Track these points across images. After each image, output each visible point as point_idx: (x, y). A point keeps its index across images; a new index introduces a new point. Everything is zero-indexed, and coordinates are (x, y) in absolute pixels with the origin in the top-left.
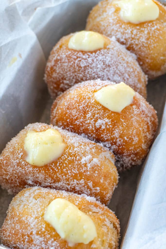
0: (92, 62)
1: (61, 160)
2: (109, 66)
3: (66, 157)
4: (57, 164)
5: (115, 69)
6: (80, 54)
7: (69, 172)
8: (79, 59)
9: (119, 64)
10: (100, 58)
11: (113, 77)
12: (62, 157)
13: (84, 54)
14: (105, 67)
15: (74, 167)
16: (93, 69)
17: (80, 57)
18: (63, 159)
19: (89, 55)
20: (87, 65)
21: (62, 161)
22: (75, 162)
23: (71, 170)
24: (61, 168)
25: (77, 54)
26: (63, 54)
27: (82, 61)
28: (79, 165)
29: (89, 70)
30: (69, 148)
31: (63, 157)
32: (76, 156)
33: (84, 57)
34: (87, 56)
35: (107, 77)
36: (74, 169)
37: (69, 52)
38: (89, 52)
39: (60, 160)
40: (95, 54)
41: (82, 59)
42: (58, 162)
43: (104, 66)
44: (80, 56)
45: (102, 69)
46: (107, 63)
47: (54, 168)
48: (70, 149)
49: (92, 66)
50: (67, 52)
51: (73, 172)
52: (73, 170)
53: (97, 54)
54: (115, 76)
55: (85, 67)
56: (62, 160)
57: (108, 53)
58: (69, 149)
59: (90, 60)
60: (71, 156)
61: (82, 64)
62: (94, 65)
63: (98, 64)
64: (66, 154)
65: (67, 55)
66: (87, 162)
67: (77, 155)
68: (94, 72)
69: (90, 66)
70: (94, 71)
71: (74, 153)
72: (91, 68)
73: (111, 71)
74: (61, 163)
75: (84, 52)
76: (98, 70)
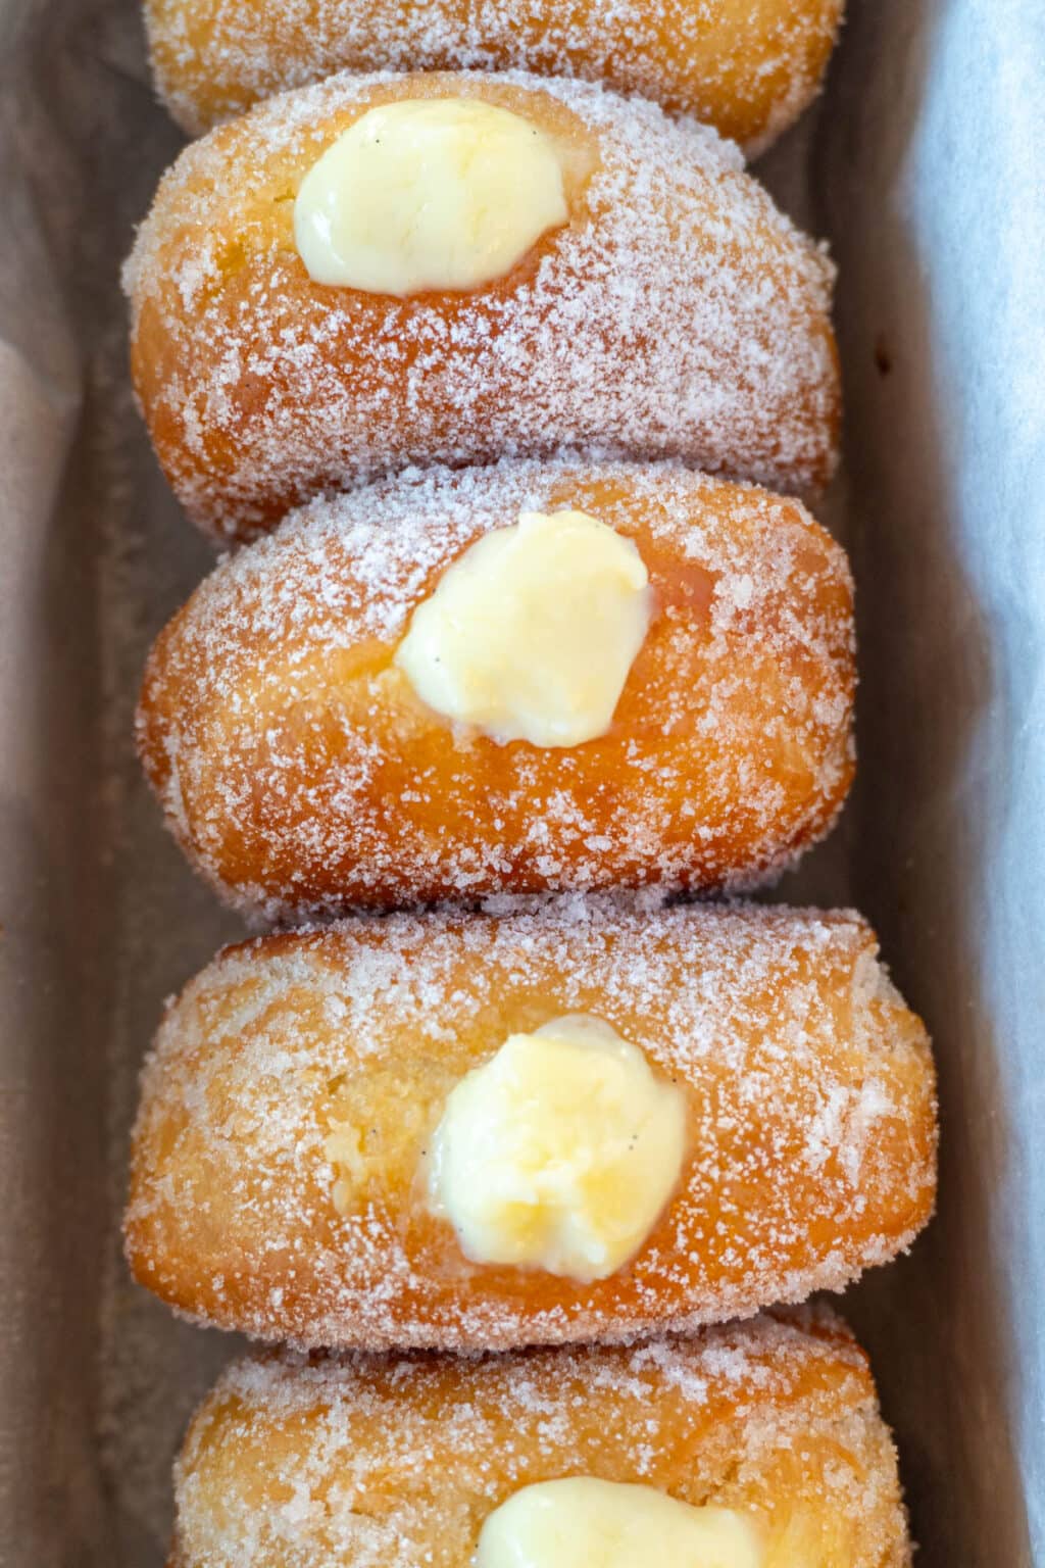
0: (527, 358)
1: (693, 1204)
2: (641, 341)
3: (715, 1173)
4: (675, 1239)
5: (685, 346)
6: (428, 323)
7: (753, 1254)
8: (427, 362)
9: (694, 294)
10: (573, 308)
11: (681, 404)
12: (690, 1189)
13: (451, 317)
14: (618, 364)
15: (774, 1213)
16: (543, 400)
17: (428, 346)
18: (702, 1195)
19: (491, 314)
20: (494, 388)
21: (701, 1211)
22: (773, 1180)
23: (766, 1239)
24: (705, 1258)
25: (401, 323)
26: (288, 334)
27: (450, 364)
28: (796, 1183)
29: (512, 416)
30: (706, 1103)
31: (698, 1184)
32: (763, 1137)
33: (459, 334)
34: (483, 326)
35: (646, 420)
36: (778, 1227)
37: (336, 320)
38: (488, 287)
39: (685, 1213)
40: (532, 288)
41: (449, 357)
42: (676, 1225)
43: (612, 363)
44: (427, 332)
45: (601, 385)
46: (624, 328)
47: (663, 1271)
48: (715, 1106)
49: (532, 383)
50: (319, 319)
51: (778, 1247)
52: (773, 1232)
53: (547, 288)
54: (692, 391)
55: (483, 403)
56: (698, 1205)
57: (610, 246)
58: (708, 1110)
59: (509, 347)
60: (740, 1155)
61: (458, 386)
62: (544, 372)
63: (573, 356)
64: (709, 1154)
65: (322, 346)
66: (835, 1142)
67: (766, 1126)
68: (552, 419)
69: (517, 386)
70: (552, 410)
71: (748, 1119)
72: (525, 399)
73: (663, 374)
74: (695, 1225)
75: (448, 301)
76: (577, 397)
